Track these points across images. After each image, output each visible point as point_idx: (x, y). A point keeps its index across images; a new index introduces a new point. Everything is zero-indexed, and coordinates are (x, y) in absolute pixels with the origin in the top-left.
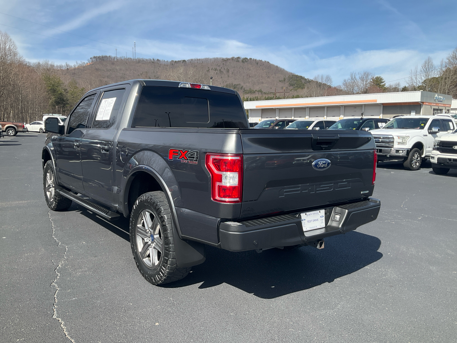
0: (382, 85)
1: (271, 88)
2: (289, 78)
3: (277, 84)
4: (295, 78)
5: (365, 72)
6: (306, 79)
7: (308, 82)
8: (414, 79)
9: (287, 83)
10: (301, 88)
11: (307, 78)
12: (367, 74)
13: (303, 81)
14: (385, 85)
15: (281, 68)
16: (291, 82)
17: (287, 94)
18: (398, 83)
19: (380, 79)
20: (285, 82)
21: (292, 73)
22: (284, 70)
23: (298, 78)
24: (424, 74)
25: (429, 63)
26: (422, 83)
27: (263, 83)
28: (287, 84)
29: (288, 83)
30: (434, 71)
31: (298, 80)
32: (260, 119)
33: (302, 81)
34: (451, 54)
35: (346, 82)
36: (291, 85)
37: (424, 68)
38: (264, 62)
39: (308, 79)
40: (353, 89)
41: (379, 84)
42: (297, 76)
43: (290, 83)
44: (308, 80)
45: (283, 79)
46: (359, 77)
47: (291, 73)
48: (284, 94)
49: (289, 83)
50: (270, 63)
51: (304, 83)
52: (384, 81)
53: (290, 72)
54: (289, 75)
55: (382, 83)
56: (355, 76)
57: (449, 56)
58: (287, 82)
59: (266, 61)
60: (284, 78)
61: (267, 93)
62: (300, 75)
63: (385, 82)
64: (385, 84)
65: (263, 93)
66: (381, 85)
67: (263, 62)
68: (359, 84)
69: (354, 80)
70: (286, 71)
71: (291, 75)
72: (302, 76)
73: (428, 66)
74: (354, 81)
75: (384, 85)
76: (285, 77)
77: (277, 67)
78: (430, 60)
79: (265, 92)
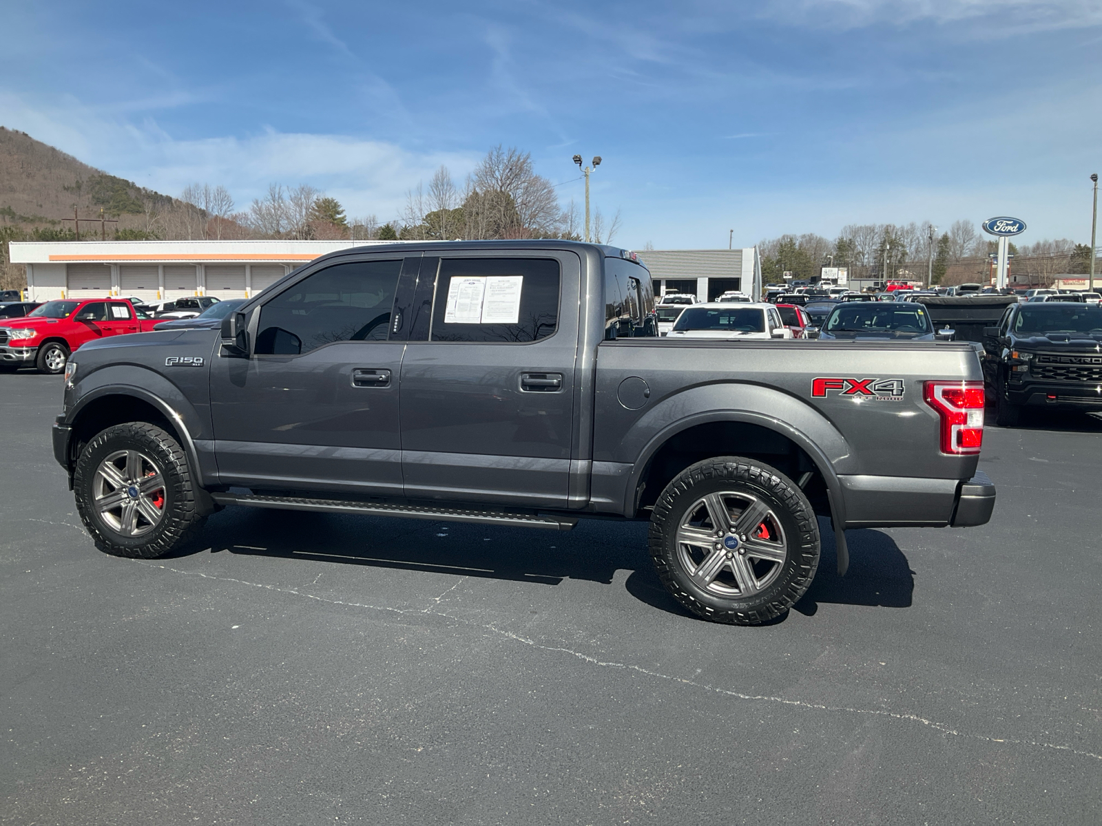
0: (339, 218)
1: (41, 206)
2: (91, 183)
3: (57, 196)
4: (110, 184)
5: (302, 186)
6: (139, 189)
7: (144, 196)
8: (416, 210)
9: (87, 196)
10: (129, 211)
11: (141, 187)
12: (306, 191)
13: (132, 194)
14: (345, 220)
15: (65, 154)
16: (97, 193)
17: (111, 227)
18: (372, 216)
19: (333, 204)
20: (82, 193)
21: (100, 169)
22: (74, 160)
23: (116, 186)
24: (435, 201)
25: (443, 179)
26: (424, 220)
27: (12, 190)
28: (86, 199)
29: (90, 196)
30: (454, 197)
31: (118, 191)
32: (63, 292)
33: (129, 193)
34: (481, 164)
35: (260, 205)
36: (99, 201)
37: (435, 190)
38: (11, 133)
39: (144, 188)
40: (278, 225)
41: (331, 216)
42: (113, 180)
43: (97, 196)
44: (146, 193)
45: (74, 185)
46: (290, 196)
47: (97, 170)
48: (103, 225)
49: (93, 197)
50: (30, 138)
51: (134, 197)
52: (342, 211)
53: (92, 168)
54: (90, 176)
55: (339, 213)
56: (279, 193)
57: (478, 168)
58: (88, 193)
59: (17, 132)
60: (77, 182)
61: (29, 218)
62: (122, 178)
63: (344, 213)
64: (345, 216)
65: (16, 217)
66: (336, 219)
67: (7, 132)
68: (292, 212)
69: (278, 202)
70: (81, 163)
71: (96, 175)
72: (127, 181)
73: (441, 185)
74: (280, 206)
75: (343, 218)
76: (81, 178)
77: (53, 149)
78: (444, 173)
79: (22, 215)
